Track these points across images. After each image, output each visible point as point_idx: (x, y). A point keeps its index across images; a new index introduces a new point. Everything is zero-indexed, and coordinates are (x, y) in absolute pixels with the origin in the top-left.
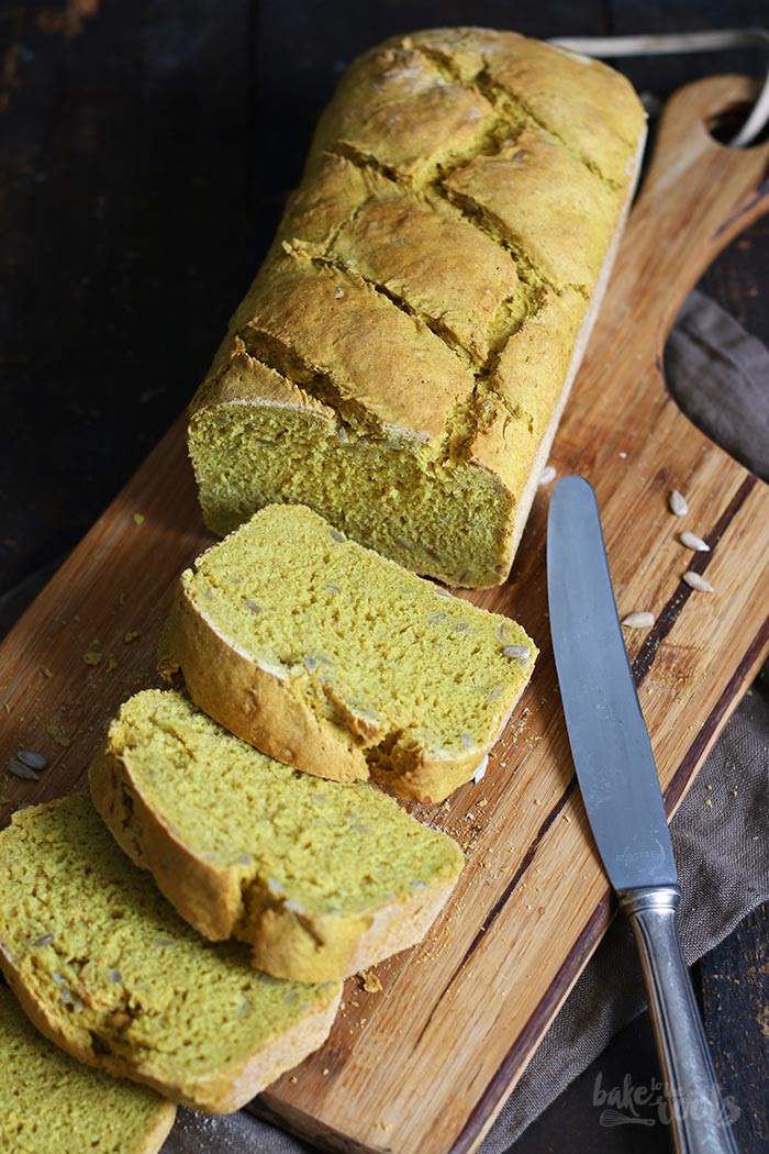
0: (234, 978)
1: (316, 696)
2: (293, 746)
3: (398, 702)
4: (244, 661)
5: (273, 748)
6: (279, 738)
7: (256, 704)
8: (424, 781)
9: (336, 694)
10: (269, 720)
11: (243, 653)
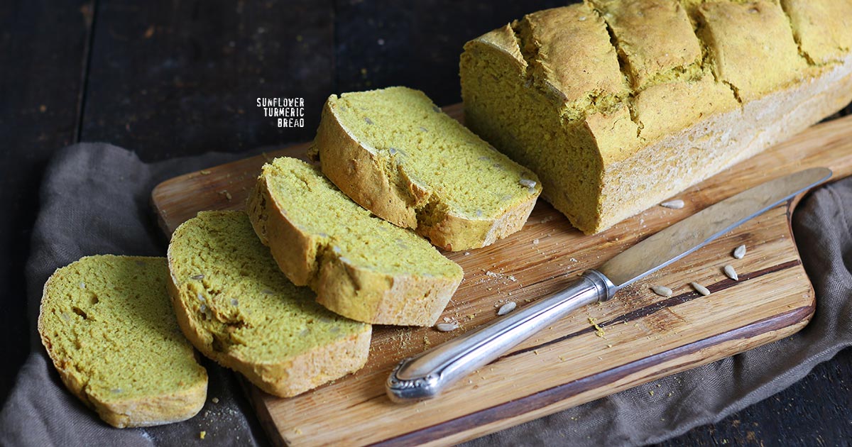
0: (304, 316)
1: (392, 170)
2: (372, 198)
3: (442, 185)
4: (353, 142)
5: (361, 198)
6: (365, 191)
7: (355, 169)
8: (448, 230)
9: (404, 169)
10: (360, 180)
11: (353, 137)
